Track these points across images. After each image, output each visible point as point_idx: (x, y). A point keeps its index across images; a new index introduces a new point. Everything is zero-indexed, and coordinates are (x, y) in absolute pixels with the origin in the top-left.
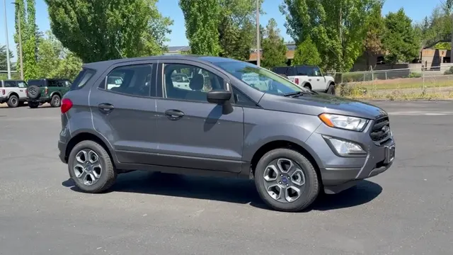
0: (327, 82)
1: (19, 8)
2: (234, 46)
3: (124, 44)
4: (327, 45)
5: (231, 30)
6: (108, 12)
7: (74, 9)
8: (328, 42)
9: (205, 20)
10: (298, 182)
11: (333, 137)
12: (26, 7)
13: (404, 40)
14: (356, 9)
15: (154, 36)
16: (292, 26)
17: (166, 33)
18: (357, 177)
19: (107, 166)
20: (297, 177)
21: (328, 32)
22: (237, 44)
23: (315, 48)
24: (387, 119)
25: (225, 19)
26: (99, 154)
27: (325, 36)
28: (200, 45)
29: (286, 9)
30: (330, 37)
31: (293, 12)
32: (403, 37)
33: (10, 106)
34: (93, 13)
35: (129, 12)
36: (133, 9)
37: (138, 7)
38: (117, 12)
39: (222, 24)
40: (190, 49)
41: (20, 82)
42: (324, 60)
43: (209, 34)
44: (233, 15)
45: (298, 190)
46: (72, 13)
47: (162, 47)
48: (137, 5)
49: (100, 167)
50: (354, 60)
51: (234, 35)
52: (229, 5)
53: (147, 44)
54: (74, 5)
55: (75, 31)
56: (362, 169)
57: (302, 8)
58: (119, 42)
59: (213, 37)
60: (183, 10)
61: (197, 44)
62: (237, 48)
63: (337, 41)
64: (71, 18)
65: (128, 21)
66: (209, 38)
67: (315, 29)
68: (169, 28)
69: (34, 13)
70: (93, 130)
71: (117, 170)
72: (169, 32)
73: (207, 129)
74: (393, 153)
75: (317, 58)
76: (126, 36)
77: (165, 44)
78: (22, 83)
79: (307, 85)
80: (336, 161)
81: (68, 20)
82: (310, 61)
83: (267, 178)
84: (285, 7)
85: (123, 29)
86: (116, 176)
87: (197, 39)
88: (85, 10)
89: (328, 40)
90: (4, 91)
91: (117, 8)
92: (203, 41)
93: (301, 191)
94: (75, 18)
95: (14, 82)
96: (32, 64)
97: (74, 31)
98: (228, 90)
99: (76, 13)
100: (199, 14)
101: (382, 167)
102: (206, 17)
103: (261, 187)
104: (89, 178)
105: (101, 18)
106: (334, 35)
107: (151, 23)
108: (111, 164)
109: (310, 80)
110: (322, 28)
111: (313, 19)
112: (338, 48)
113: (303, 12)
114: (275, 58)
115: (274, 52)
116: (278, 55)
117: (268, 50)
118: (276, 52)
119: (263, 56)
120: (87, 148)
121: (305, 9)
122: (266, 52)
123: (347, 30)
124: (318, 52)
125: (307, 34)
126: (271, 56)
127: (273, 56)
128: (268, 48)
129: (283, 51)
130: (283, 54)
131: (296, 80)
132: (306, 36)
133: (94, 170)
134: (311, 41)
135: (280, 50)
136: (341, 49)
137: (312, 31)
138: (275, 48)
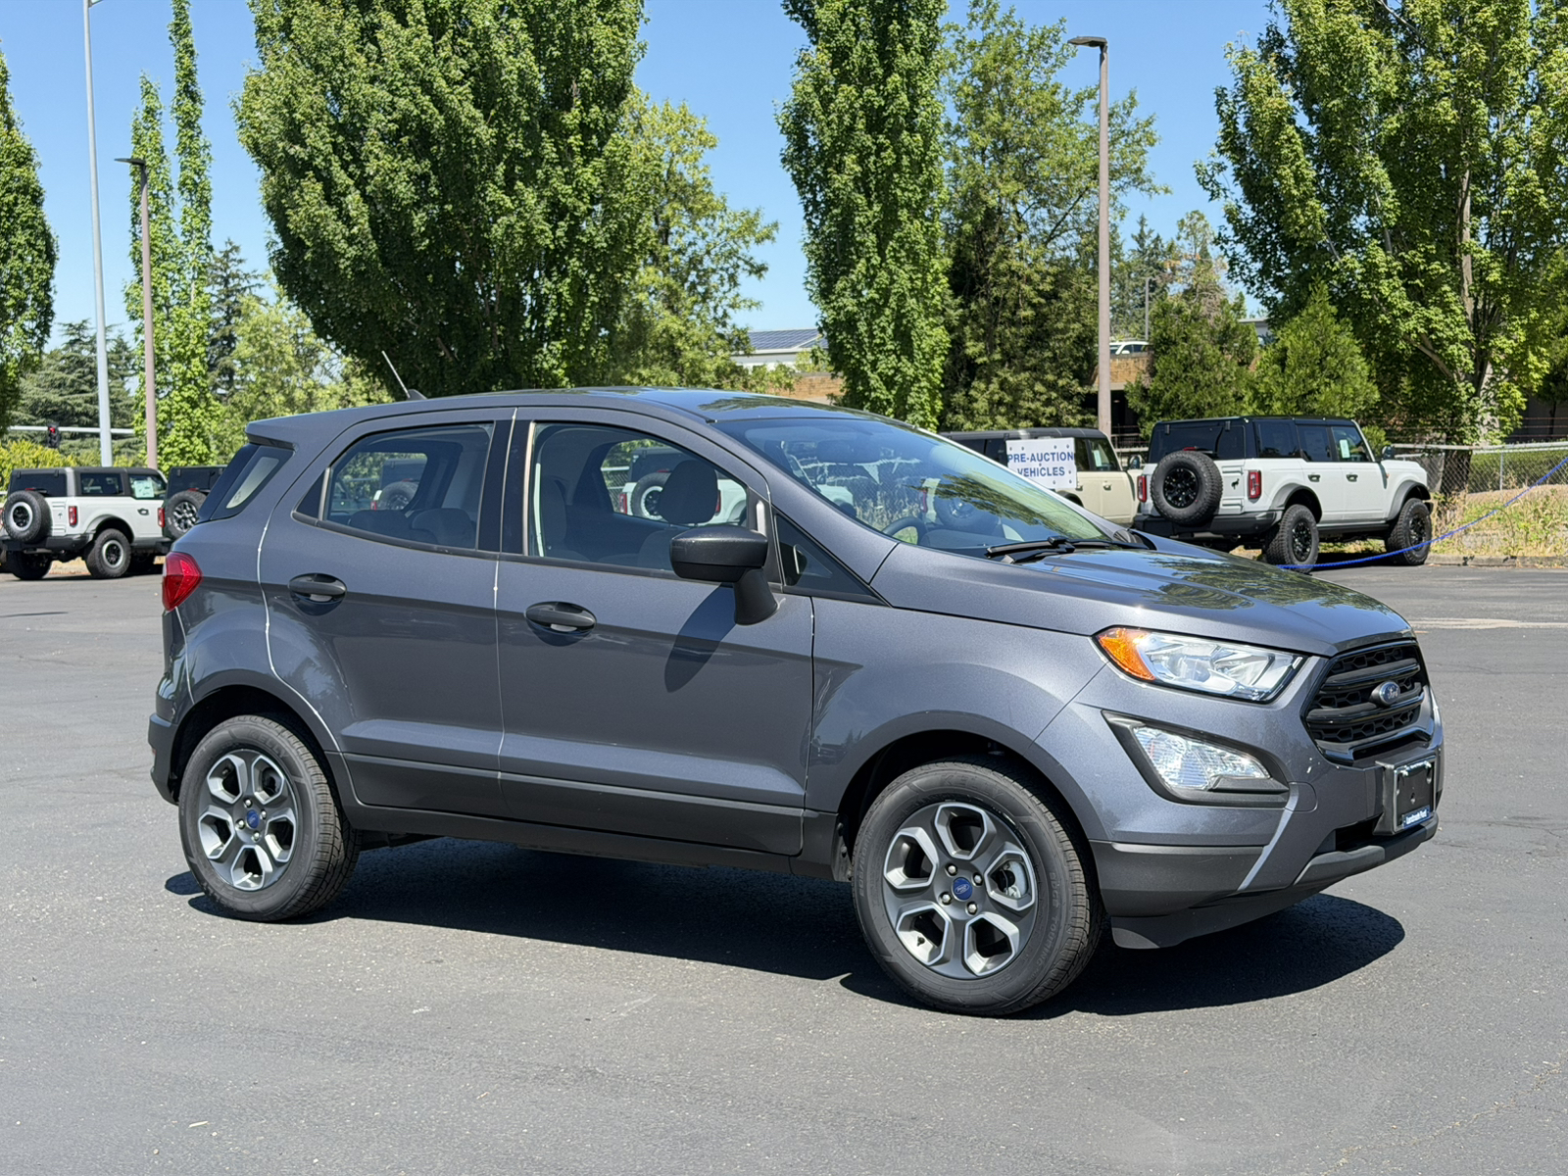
0: (1395, 483)
1: (145, 178)
2: (1030, 329)
3: (556, 321)
4: (1404, 326)
5: (1015, 263)
6: (493, 193)
7: (361, 182)
8: (1406, 315)
9: (886, 227)
10: (1011, 898)
11: (1150, 723)
12: (175, 176)
14: (1532, 173)
15: (693, 286)
16: (1251, 249)
17: (742, 277)
18: (1245, 884)
19: (315, 817)
20: (1012, 880)
21: (1409, 272)
22: (1040, 319)
23: (1346, 341)
24: (1412, 651)
25: (992, 216)
26: (290, 769)
27: (1393, 291)
28: (862, 327)
30: (1417, 296)
31: (1255, 186)
33: (97, 574)
34: (434, 200)
35: (578, 192)
36: (595, 182)
37: (614, 173)
38: (530, 196)
39: (978, 235)
40: (821, 342)
41: (142, 476)
42: (1389, 390)
43: (903, 277)
44: (1026, 199)
45: (1009, 929)
46: (353, 199)
47: (728, 331)
48: (611, 167)
49: (293, 820)
50: (1526, 392)
51: (1029, 281)
52: (1010, 158)
53: (664, 321)
54: (362, 167)
55: (362, 269)
56: (1267, 850)
57: (1286, 171)
58: (538, 313)
59: (920, 294)
60: (800, 183)
61: (850, 324)
62: (1039, 337)
63: (1446, 308)
64: (348, 220)
65: (573, 231)
66: (902, 297)
67: (1351, 258)
68: (758, 253)
69: (204, 202)
70: (269, 677)
71: (357, 833)
72: (759, 270)
73: (675, 679)
74: (1426, 790)
75: (1360, 380)
76: (564, 289)
77: (739, 319)
78: (149, 483)
79: (1303, 496)
80: (1155, 818)
81: (334, 228)
82: (1327, 395)
83: (897, 877)
84: (1221, 168)
85: (553, 261)
86: (351, 856)
87: (849, 303)
88: (404, 190)
89: (1406, 304)
90: (74, 513)
91: (529, 179)
92: (877, 308)
93: (1022, 933)
94: (364, 221)
95: (115, 475)
96: (194, 405)
97: (358, 274)
98: (762, 529)
99: (366, 198)
100: (861, 199)
101: (1370, 848)
102: (890, 209)
103: (875, 912)
104: (251, 864)
105: (465, 219)
106: (1433, 284)
107: (686, 236)
108: (332, 808)
109: (1314, 478)
110: (1380, 257)
111: (1341, 217)
112: (1453, 341)
113: (1295, 192)
114: (1205, 377)
115: (1202, 354)
116: (1219, 366)
117: (1175, 343)
118: (1210, 352)
119: (1153, 373)
120: (246, 746)
121: (1304, 180)
122: (1164, 353)
123: (1492, 265)
124: (1363, 359)
125: (1312, 281)
126: (1185, 371)
127: (1197, 373)
128: (1173, 335)
129: (1239, 352)
130: (1241, 364)
131: (1253, 477)
132: (1311, 289)
133: (269, 833)
134: (1334, 309)
135: (1225, 346)
136: (1466, 343)
137: (1334, 269)
138: (1204, 339)
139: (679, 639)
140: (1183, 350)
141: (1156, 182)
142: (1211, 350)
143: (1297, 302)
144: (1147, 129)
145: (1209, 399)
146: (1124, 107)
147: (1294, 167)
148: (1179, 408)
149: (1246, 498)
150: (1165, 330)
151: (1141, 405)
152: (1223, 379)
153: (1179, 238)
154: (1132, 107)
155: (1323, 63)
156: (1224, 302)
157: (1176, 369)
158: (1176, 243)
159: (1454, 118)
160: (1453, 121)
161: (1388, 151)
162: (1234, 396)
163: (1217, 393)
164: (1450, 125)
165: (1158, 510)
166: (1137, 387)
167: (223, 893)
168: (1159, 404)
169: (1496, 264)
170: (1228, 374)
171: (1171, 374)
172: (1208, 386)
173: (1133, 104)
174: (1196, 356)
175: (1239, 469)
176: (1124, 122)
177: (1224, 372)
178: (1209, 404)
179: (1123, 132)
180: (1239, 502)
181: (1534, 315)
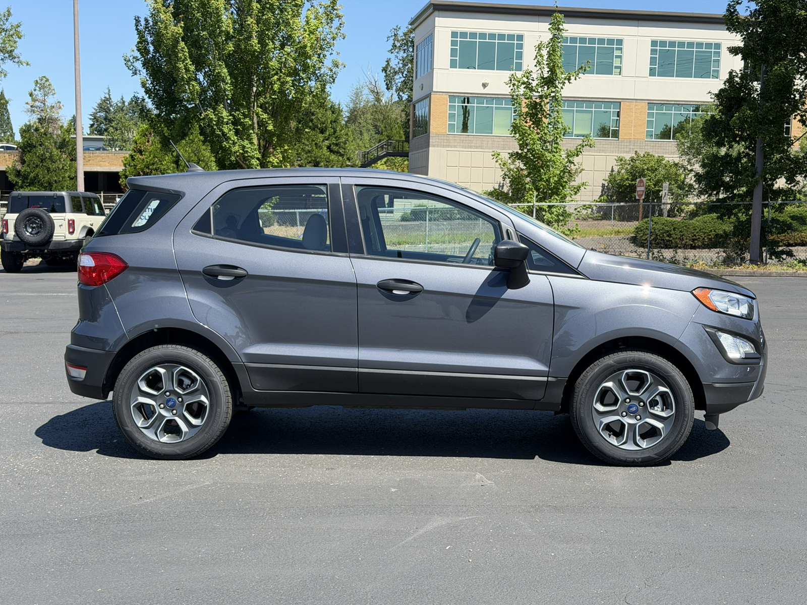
4: (234, 149)
8: (234, 143)
13: (329, 147)
19: (224, 399)
21: (236, 122)
23: (208, 154)
26: (204, 374)
27: (229, 131)
29: (139, 65)
30: (237, 133)
31: (157, 70)
32: (327, 143)
45: (661, 426)
49: (206, 401)
57: (181, 65)
63: (251, 141)
67: (210, 114)
83: (599, 406)
84: (137, 59)
89: (235, 138)
90: (71, 224)
93: (666, 427)
104: (173, 428)
106: (246, 128)
108: (229, 394)
110: (225, 114)
112: (253, 157)
113: (185, 76)
114: (53, 166)
115: (51, 153)
116: (60, 161)
117: (35, 147)
118: (56, 153)
119: (23, 162)
120: (169, 362)
121: (189, 71)
122: (29, 152)
123: (269, 122)
124: (215, 164)
125: (191, 123)
126: (42, 162)
127: (48, 163)
128: (34, 142)
129: (70, 154)
130: (72, 160)
131: (71, 222)
132: (190, 127)
133: (185, 411)
134: (202, 138)
135: (62, 150)
136: (258, 159)
137: (202, 117)
138: (52, 146)
139: (475, 296)
140: (40, 151)
141: (22, 59)
142: (56, 152)
143: (183, 132)
144: (17, 29)
145: (56, 178)
146: (4, 16)
147: (184, 64)
148: (39, 182)
149: (67, 232)
150: (29, 139)
151: (16, 179)
152: (63, 168)
153: (35, 90)
154: (9, 16)
155: (198, 12)
156: (62, 127)
157: (37, 161)
158: (34, 92)
159: (259, 49)
160: (258, 50)
161: (229, 60)
162: (69, 177)
163: (60, 175)
164: (257, 52)
165: (19, 237)
166: (14, 170)
167: (153, 445)
168: (27, 179)
169: (271, 122)
170: (65, 165)
171: (34, 163)
172: (55, 171)
173: (9, 15)
174: (48, 155)
175: (63, 218)
176: (4, 24)
177: (63, 164)
178: (55, 181)
179: (4, 29)
180: (63, 235)
181: (286, 147)
